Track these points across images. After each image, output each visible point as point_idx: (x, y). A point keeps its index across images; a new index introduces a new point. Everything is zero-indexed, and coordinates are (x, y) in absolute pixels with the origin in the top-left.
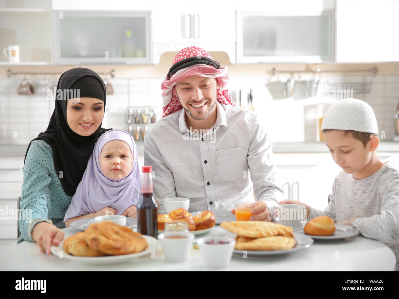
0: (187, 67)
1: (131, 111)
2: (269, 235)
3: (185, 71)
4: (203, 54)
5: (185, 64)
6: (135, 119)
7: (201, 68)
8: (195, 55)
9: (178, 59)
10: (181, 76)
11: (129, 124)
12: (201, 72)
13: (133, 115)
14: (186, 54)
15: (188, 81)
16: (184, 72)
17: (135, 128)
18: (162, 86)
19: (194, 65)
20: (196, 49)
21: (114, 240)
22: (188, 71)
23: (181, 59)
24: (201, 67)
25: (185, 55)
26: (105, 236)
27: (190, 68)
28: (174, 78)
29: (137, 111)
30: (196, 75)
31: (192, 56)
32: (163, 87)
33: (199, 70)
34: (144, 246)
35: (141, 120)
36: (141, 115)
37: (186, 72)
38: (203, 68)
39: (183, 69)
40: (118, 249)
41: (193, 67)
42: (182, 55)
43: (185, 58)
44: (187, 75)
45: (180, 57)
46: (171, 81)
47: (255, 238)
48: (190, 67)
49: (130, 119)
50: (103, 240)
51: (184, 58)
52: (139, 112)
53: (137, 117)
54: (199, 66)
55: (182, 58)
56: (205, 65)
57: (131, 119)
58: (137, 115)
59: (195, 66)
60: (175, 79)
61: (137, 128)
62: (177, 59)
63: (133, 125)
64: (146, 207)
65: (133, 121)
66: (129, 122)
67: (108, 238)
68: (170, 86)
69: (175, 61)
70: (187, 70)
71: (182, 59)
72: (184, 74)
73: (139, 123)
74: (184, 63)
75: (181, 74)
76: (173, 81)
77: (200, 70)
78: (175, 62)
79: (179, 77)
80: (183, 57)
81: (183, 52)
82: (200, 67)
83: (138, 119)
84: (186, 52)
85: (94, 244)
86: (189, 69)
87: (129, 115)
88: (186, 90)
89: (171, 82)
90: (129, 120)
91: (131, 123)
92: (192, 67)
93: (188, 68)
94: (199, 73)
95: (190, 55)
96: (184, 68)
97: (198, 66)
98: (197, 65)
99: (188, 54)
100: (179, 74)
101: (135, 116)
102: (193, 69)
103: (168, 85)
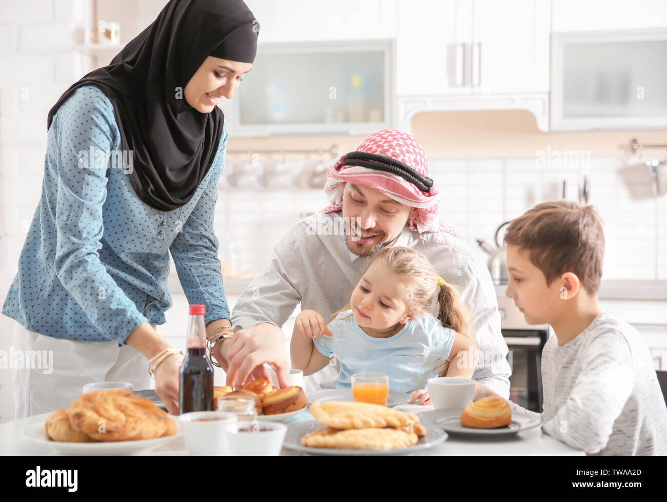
2: (367, 425)
3: (366, 173)
5: (371, 162)
8: (395, 156)
12: (388, 188)
14: (383, 146)
15: (364, 191)
16: (362, 173)
19: (384, 172)
22: (369, 175)
23: (372, 148)
24: (393, 179)
25: (381, 146)
26: (96, 411)
28: (343, 174)
30: (378, 189)
33: (387, 183)
37: (366, 175)
38: (395, 183)
41: (382, 174)
47: (342, 430)
50: (90, 415)
51: (376, 151)
54: (391, 176)
56: (401, 180)
60: (344, 176)
64: (193, 371)
70: (369, 173)
75: (357, 173)
77: (389, 184)
80: (376, 148)
82: (392, 179)
88: (356, 202)
92: (380, 173)
93: (372, 170)
94: (382, 189)
97: (388, 176)
99: (386, 147)
102: (379, 177)
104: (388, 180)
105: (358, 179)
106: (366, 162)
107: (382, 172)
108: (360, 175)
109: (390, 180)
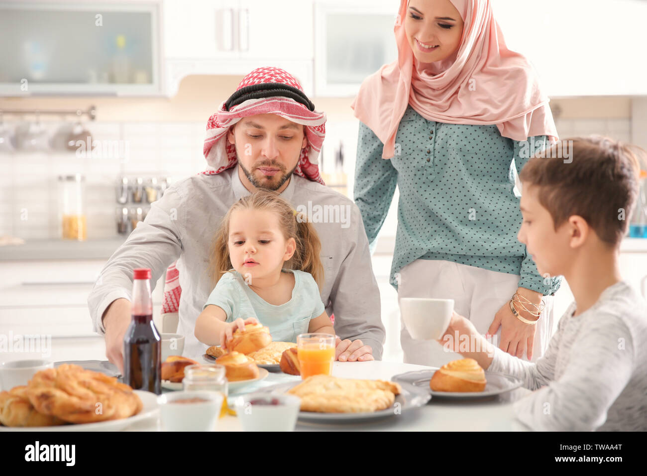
0: (262, 97)
1: (125, 181)
3: (259, 103)
4: (292, 83)
5: (260, 92)
6: (134, 195)
7: (286, 104)
8: (279, 81)
9: (249, 81)
10: (249, 110)
11: (123, 204)
13: (129, 188)
14: (265, 77)
16: (255, 104)
17: (133, 211)
18: (212, 121)
19: (276, 97)
20: (282, 72)
21: (80, 398)
22: (262, 104)
23: (254, 82)
24: (286, 102)
25: (262, 78)
26: (64, 390)
27: (267, 100)
29: (137, 181)
30: (276, 113)
31: (273, 81)
32: (213, 124)
33: (282, 106)
34: (134, 408)
35: (144, 197)
36: (144, 189)
38: (289, 104)
39: (255, 100)
40: (87, 412)
41: (274, 99)
42: (256, 77)
43: (262, 82)
44: (259, 109)
45: (254, 79)
46: (231, 114)
48: (268, 98)
49: (125, 194)
50: (60, 396)
51: (259, 82)
52: (140, 182)
53: (137, 192)
55: (256, 81)
57: (126, 196)
58: (137, 189)
59: (276, 99)
61: (136, 211)
62: (246, 82)
63: (131, 205)
65: (130, 199)
66: (123, 200)
67: (70, 394)
68: (226, 124)
69: (242, 84)
70: (261, 102)
71: (256, 83)
72: (256, 108)
73: (140, 201)
74: (259, 90)
75: (250, 106)
76: (235, 116)
77: (284, 106)
78: (243, 86)
79: (246, 111)
81: (260, 73)
82: (284, 101)
83: (139, 195)
84: (264, 74)
85: (44, 403)
86: (266, 102)
87: (122, 189)
89: (230, 116)
90: (122, 196)
91: (127, 202)
92: (272, 99)
93: (264, 99)
95: (271, 79)
96: (258, 98)
97: (280, 100)
98: (279, 98)
99: (267, 77)
100: (247, 107)
101: (134, 190)
102: (273, 103)
103: (223, 121)
104: (281, 103)
105: (254, 111)
106: (255, 94)
107: (273, 97)
108: (254, 106)
109: (283, 103)
